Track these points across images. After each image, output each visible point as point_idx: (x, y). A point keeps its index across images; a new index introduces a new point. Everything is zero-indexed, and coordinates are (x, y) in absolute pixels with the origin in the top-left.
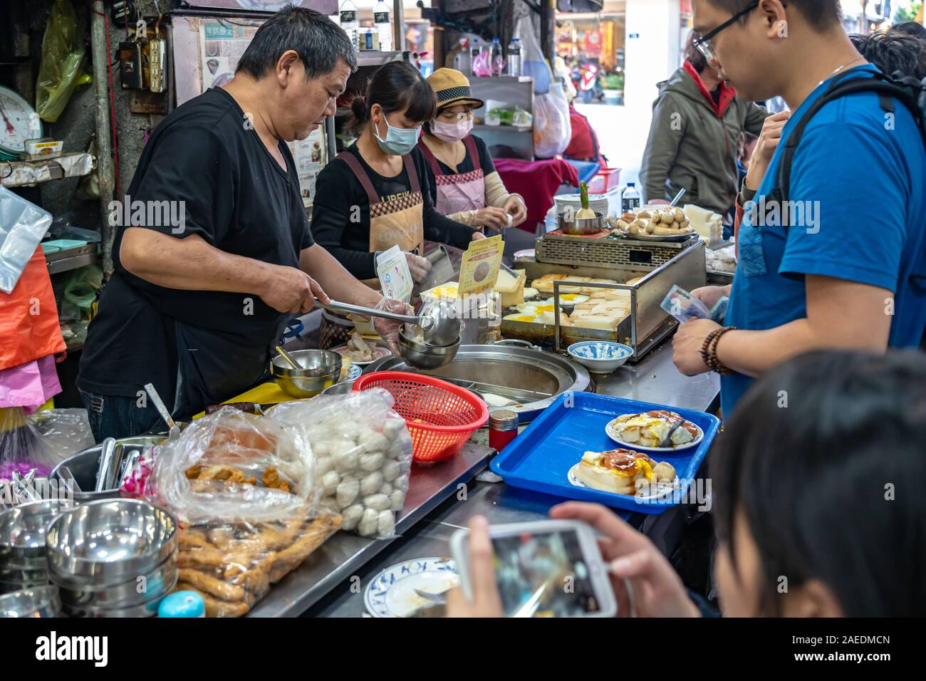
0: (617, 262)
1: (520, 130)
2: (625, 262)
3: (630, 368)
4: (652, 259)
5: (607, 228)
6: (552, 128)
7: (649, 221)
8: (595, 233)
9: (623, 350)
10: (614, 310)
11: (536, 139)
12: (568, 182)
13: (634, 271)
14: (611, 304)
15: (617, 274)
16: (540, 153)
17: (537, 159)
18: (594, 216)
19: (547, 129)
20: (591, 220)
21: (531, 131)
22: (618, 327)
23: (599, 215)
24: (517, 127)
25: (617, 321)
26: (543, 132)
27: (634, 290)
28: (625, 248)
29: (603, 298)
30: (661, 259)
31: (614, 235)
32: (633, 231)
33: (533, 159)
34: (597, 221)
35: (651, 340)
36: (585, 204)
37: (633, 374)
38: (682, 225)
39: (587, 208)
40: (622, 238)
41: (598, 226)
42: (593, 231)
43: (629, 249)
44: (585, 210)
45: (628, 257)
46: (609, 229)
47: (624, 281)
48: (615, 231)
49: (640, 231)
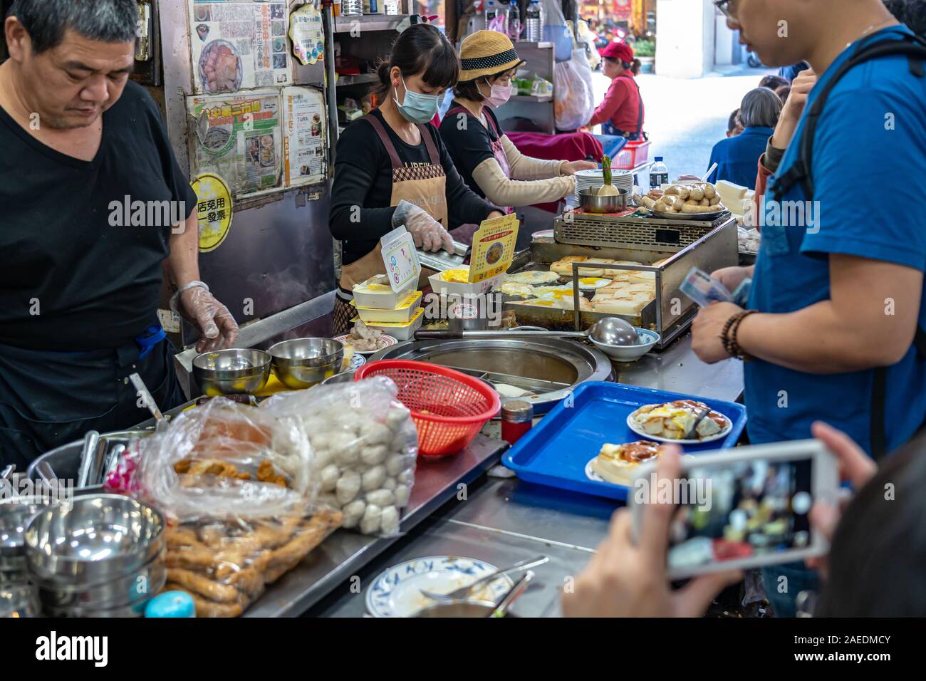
0: (642, 242)
1: (540, 101)
2: (650, 243)
3: (655, 355)
4: (680, 239)
5: (631, 206)
6: (575, 98)
7: (676, 197)
8: (619, 211)
9: (649, 336)
10: (640, 294)
11: (557, 110)
12: (592, 157)
13: (660, 253)
14: (635, 288)
15: (642, 255)
16: (561, 126)
17: (559, 132)
18: (617, 193)
19: (568, 99)
20: (614, 197)
21: (552, 101)
22: (642, 312)
23: (623, 192)
24: (536, 97)
25: (642, 305)
26: (564, 103)
27: (659, 273)
28: (651, 228)
29: (627, 281)
30: (689, 239)
31: (639, 213)
32: (660, 209)
33: (554, 132)
34: (621, 198)
35: (678, 326)
36: (607, 179)
37: (659, 362)
38: (712, 201)
39: (610, 184)
40: (648, 217)
41: (622, 204)
42: (616, 209)
43: (655, 229)
44: (608, 187)
45: (655, 237)
46: (635, 207)
47: (650, 263)
48: (641, 208)
49: (667, 209)
